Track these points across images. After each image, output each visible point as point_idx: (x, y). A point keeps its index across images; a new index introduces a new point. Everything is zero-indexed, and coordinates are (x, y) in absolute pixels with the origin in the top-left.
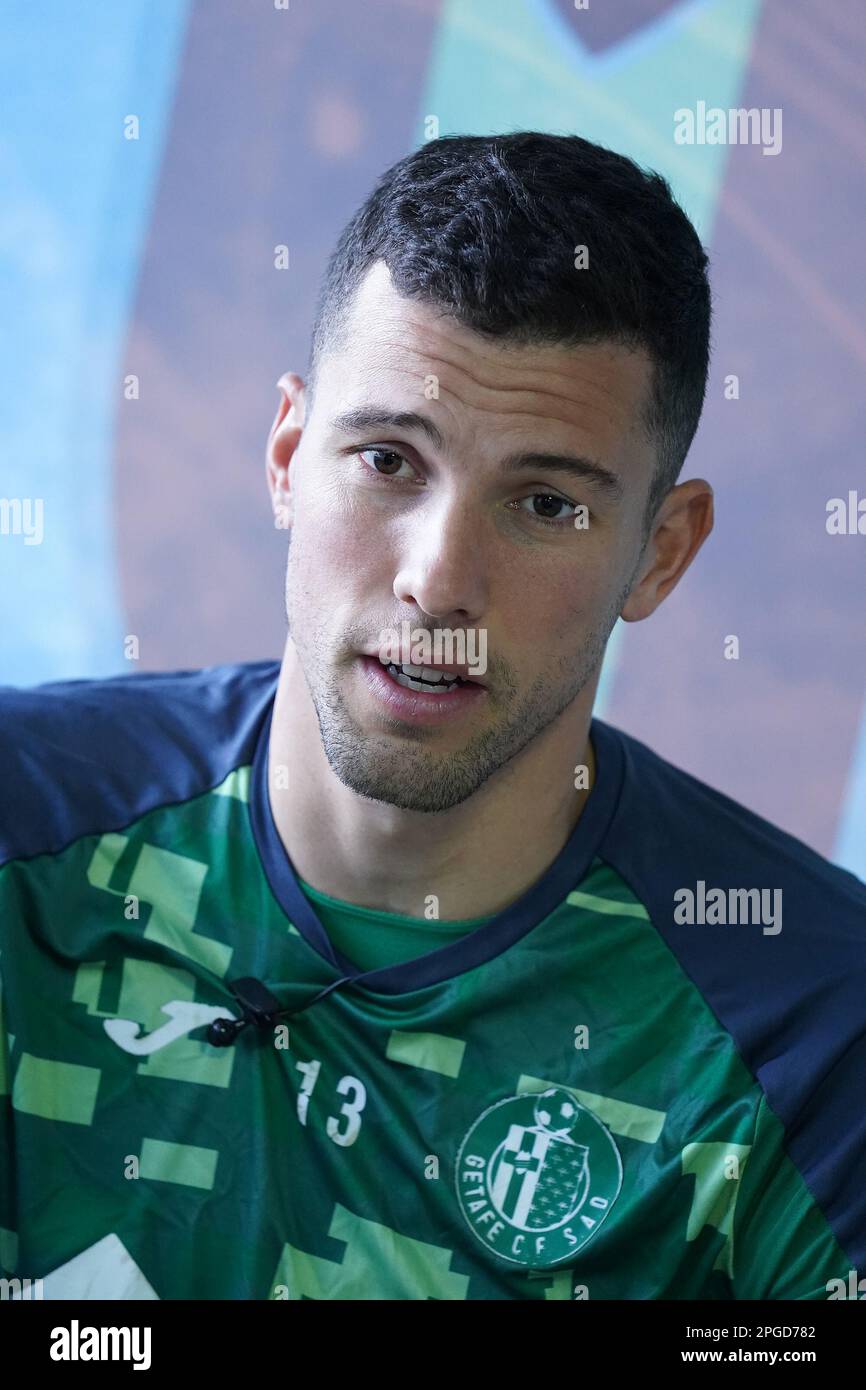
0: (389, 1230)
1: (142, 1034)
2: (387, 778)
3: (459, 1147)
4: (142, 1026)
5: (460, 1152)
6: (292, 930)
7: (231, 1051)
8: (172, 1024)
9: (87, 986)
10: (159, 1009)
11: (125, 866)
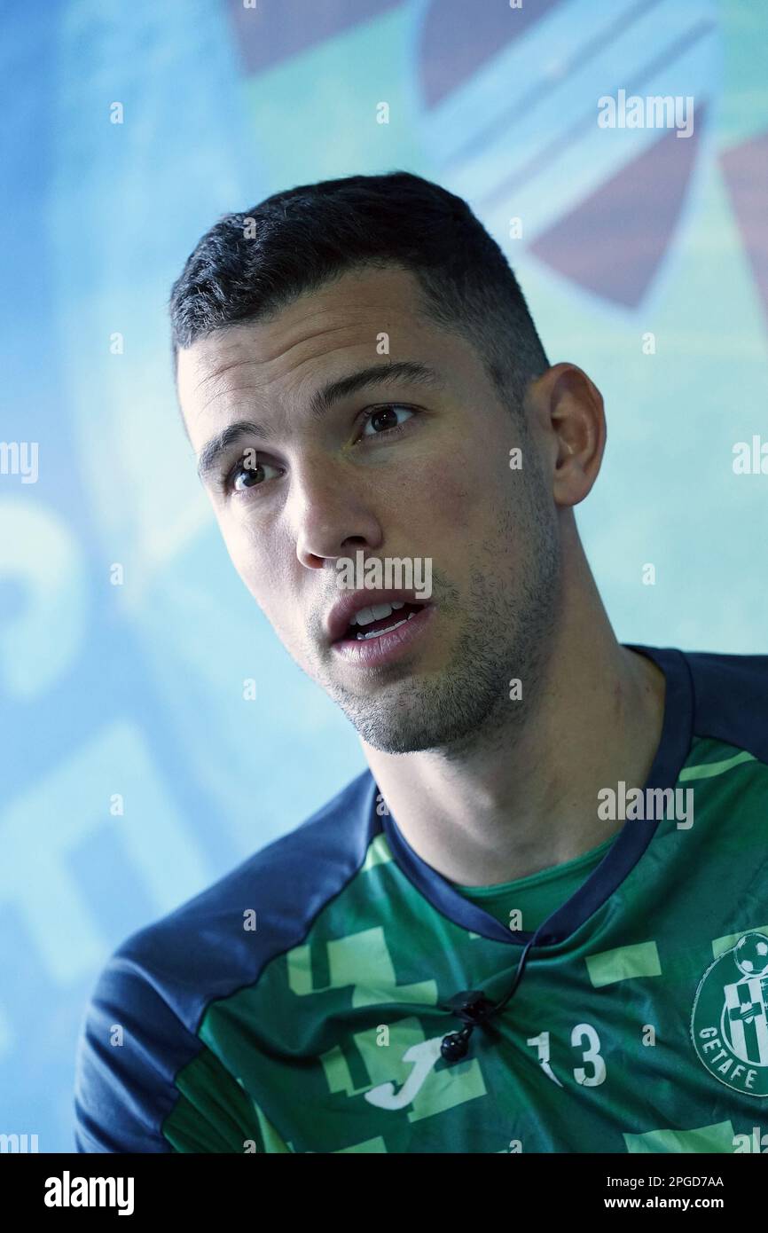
0: (668, 1131)
1: (398, 1089)
2: (406, 722)
3: (690, 1028)
4: (394, 1083)
5: (692, 1031)
6: (473, 936)
7: (475, 1063)
8: (416, 1068)
9: (338, 1075)
10: (400, 1062)
11: (320, 967)
